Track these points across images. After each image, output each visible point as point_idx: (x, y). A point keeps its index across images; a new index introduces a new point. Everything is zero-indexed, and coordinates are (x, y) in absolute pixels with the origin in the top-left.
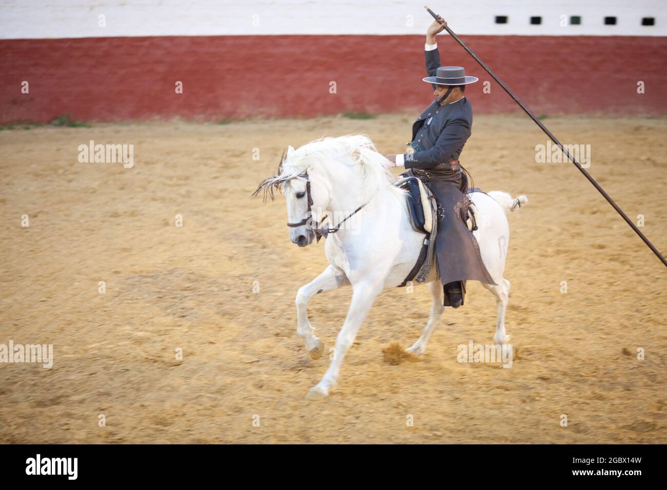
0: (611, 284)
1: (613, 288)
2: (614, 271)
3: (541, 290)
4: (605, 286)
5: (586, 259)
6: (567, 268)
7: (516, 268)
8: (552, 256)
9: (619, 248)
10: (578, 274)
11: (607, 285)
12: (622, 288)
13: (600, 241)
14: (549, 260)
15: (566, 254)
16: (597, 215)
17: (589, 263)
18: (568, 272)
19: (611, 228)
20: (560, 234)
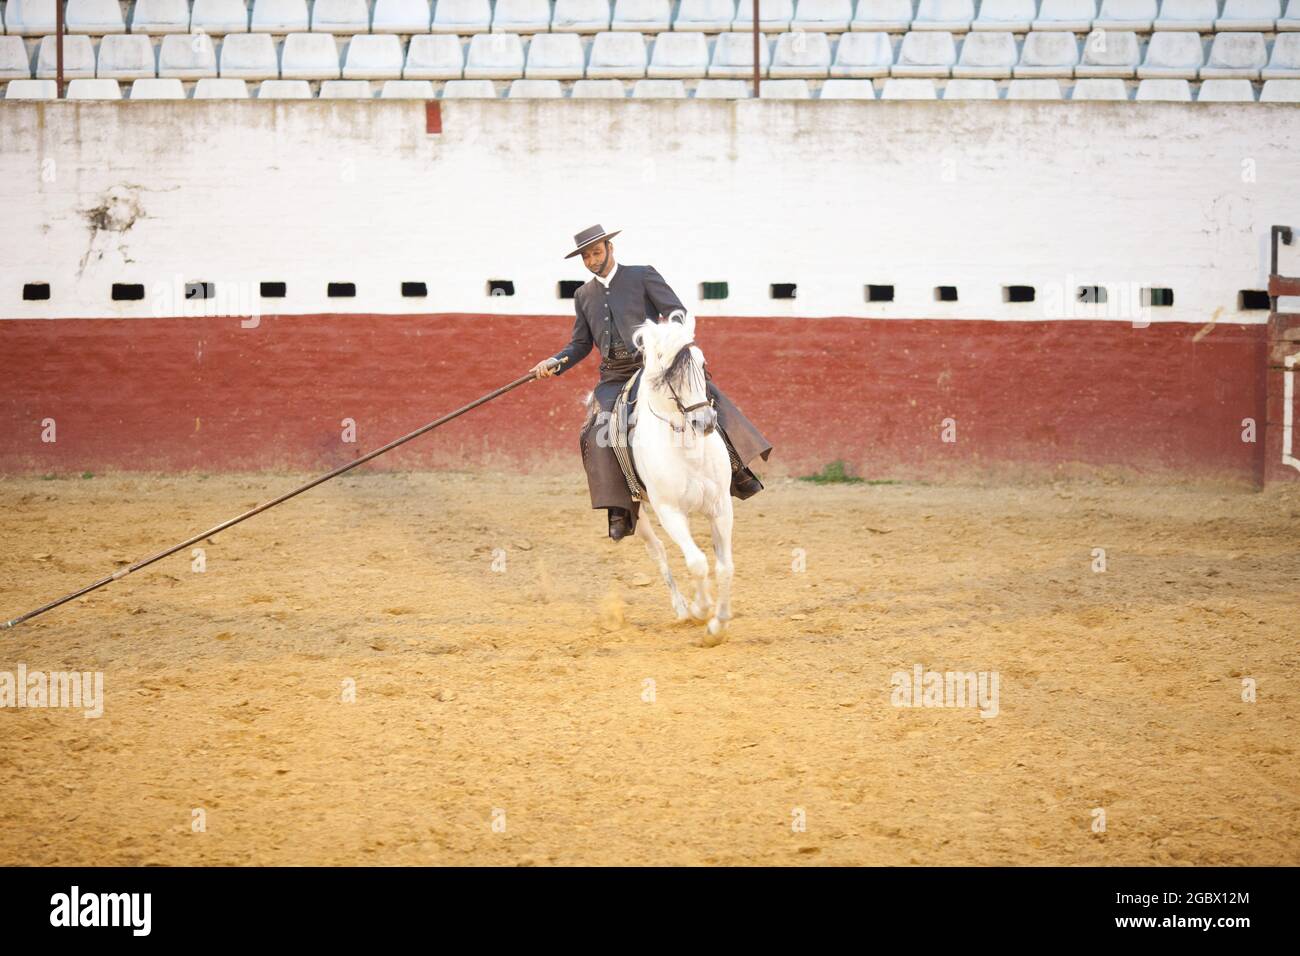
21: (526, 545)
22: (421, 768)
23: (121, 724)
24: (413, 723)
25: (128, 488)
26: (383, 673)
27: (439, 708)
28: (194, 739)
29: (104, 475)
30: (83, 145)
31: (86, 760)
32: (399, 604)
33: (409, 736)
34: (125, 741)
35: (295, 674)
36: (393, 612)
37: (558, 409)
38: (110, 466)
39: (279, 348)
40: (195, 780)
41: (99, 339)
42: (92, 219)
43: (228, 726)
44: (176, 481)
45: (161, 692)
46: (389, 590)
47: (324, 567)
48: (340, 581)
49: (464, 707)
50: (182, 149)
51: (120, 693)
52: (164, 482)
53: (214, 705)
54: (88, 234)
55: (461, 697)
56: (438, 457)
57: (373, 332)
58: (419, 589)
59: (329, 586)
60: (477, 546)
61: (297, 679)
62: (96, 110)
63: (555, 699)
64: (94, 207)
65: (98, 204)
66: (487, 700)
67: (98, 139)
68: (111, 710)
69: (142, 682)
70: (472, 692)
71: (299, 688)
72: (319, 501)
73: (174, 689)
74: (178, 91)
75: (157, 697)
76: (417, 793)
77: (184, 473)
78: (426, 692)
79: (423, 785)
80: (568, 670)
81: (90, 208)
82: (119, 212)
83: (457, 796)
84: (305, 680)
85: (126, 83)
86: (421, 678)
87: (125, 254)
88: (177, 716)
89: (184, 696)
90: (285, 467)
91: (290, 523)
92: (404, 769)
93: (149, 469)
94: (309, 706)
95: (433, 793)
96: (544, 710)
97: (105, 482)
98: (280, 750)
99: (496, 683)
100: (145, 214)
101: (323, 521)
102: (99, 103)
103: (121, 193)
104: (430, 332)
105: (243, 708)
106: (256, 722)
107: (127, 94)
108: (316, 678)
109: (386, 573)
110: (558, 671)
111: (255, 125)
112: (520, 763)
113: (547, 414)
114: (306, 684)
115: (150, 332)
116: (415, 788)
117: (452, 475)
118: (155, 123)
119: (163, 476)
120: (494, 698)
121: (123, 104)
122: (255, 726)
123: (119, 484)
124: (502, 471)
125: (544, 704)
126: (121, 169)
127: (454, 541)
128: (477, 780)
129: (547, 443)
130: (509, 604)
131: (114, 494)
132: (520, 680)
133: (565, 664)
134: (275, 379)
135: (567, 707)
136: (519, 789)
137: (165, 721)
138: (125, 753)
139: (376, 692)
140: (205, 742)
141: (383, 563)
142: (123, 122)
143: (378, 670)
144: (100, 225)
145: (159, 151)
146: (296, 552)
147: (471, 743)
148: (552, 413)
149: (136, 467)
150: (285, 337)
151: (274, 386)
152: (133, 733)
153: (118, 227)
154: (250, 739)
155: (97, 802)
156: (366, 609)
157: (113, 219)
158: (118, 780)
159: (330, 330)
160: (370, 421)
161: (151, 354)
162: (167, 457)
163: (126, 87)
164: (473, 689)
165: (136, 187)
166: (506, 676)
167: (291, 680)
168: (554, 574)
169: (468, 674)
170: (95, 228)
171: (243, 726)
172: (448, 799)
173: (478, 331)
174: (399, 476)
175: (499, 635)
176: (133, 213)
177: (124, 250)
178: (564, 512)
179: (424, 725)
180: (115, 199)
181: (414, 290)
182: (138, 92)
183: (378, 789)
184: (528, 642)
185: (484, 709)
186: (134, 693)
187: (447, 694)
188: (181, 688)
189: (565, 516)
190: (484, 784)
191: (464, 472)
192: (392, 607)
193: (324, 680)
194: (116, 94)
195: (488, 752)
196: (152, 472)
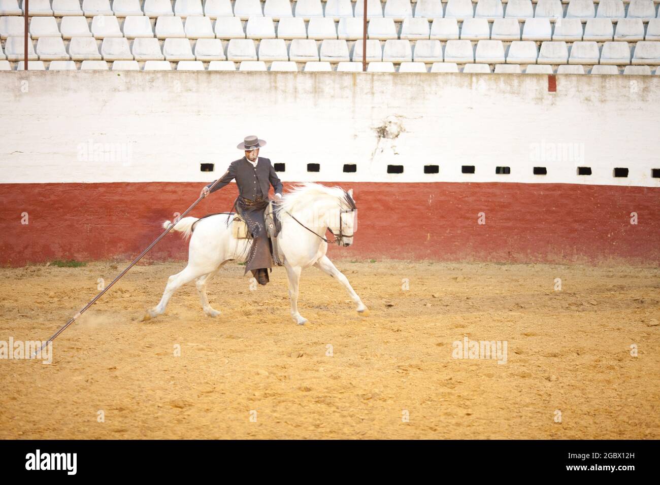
0: (318, 426)
1: (319, 430)
2: (321, 414)
3: (249, 434)
4: (312, 428)
5: (294, 402)
6: (275, 411)
7: (224, 413)
8: (260, 400)
9: (325, 390)
10: (285, 417)
11: (313, 427)
12: (328, 430)
13: (306, 384)
14: (257, 402)
15: (274, 397)
16: (304, 358)
17: (296, 405)
18: (275, 414)
19: (317, 371)
20: (268, 377)
21: (595, 303)
22: (540, 415)
23: (387, 387)
24: (535, 391)
25: (393, 268)
26: (521, 365)
27: (549, 384)
28: (425, 396)
29: (381, 261)
30: (375, 95)
31: (371, 405)
32: (529, 331)
33: (534, 398)
34: (390, 396)
35: (476, 365)
36: (526, 335)
37: (612, 234)
38: (384, 257)
39: (470, 199)
40: (425, 417)
41: (380, 193)
42: (378, 132)
43: (441, 390)
44: (417, 265)
45: (408, 372)
46: (525, 323)
47: (491, 311)
48: (499, 318)
49: (562, 384)
50: (424, 98)
51: (388, 371)
52: (411, 265)
53: (435, 379)
54: (376, 139)
55: (561, 379)
56: (550, 257)
57: (518, 192)
58: (540, 323)
59: (494, 320)
60: (570, 302)
61: (477, 367)
62: (382, 77)
63: (609, 382)
64: (380, 126)
65: (381, 125)
66: (573, 381)
67: (383, 92)
68: (383, 380)
69: (399, 366)
70: (566, 377)
71: (478, 372)
72: (489, 277)
73: (415, 370)
74: (423, 69)
75: (406, 374)
76: (538, 428)
77: (421, 261)
78: (543, 377)
79: (540, 423)
80: (616, 367)
81: (377, 127)
82: (392, 129)
83: (558, 430)
84: (481, 368)
85: (397, 64)
86: (540, 369)
87: (394, 150)
88: (416, 384)
89: (419, 374)
90: (472, 259)
91: (474, 288)
92: (530, 415)
93: (404, 259)
94: (483, 381)
95: (545, 428)
96: (603, 387)
97: (381, 265)
98: (468, 403)
99: (578, 373)
100: (405, 130)
101: (490, 288)
102: (383, 74)
103: (393, 119)
104: (547, 193)
105: (449, 381)
106: (456, 388)
107: (397, 70)
108: (487, 367)
109: (523, 315)
110: (611, 368)
111: (461, 86)
112: (590, 414)
113: (607, 236)
114: (481, 370)
115: (406, 190)
116: (536, 425)
117: (557, 266)
118: (411, 85)
119: (411, 262)
120: (577, 381)
121: (395, 75)
122: (455, 391)
123: (389, 266)
124: (583, 264)
125: (603, 385)
126: (394, 107)
127: (558, 299)
128: (568, 422)
129: (606, 251)
130: (585, 333)
131: (385, 271)
132: (591, 371)
133: (614, 364)
134: (467, 215)
135: (615, 386)
136: (590, 427)
137: (410, 386)
138: (390, 402)
139: (517, 375)
140: (430, 398)
141: (521, 310)
142: (395, 84)
143: (518, 364)
144: (382, 136)
145: (413, 98)
146: (477, 303)
147: (565, 403)
148: (609, 236)
149: (397, 258)
150: (474, 194)
151: (468, 218)
152: (394, 392)
153: (391, 137)
154: (452, 397)
155: (376, 426)
156: (512, 333)
157: (389, 132)
158: (386, 415)
159: (497, 191)
160: (516, 237)
161: (406, 201)
162: (413, 253)
163: (397, 66)
164: (567, 375)
165: (401, 116)
166: (584, 370)
167: (474, 368)
168: (608, 318)
169: (564, 368)
170: (380, 137)
171: (449, 390)
172: (553, 431)
173: (571, 193)
174: (530, 265)
175: (581, 348)
176: (399, 130)
177: (394, 148)
178: (614, 286)
179: (541, 393)
180: (390, 122)
181: (540, 171)
182: (403, 69)
183: (518, 425)
184: (595, 352)
185: (572, 386)
186: (395, 372)
187: (553, 377)
188: (419, 370)
189: (616, 288)
190: (572, 424)
191: (563, 264)
192: (526, 333)
193: (490, 368)
194: (392, 69)
195: (574, 408)
196: (405, 260)
